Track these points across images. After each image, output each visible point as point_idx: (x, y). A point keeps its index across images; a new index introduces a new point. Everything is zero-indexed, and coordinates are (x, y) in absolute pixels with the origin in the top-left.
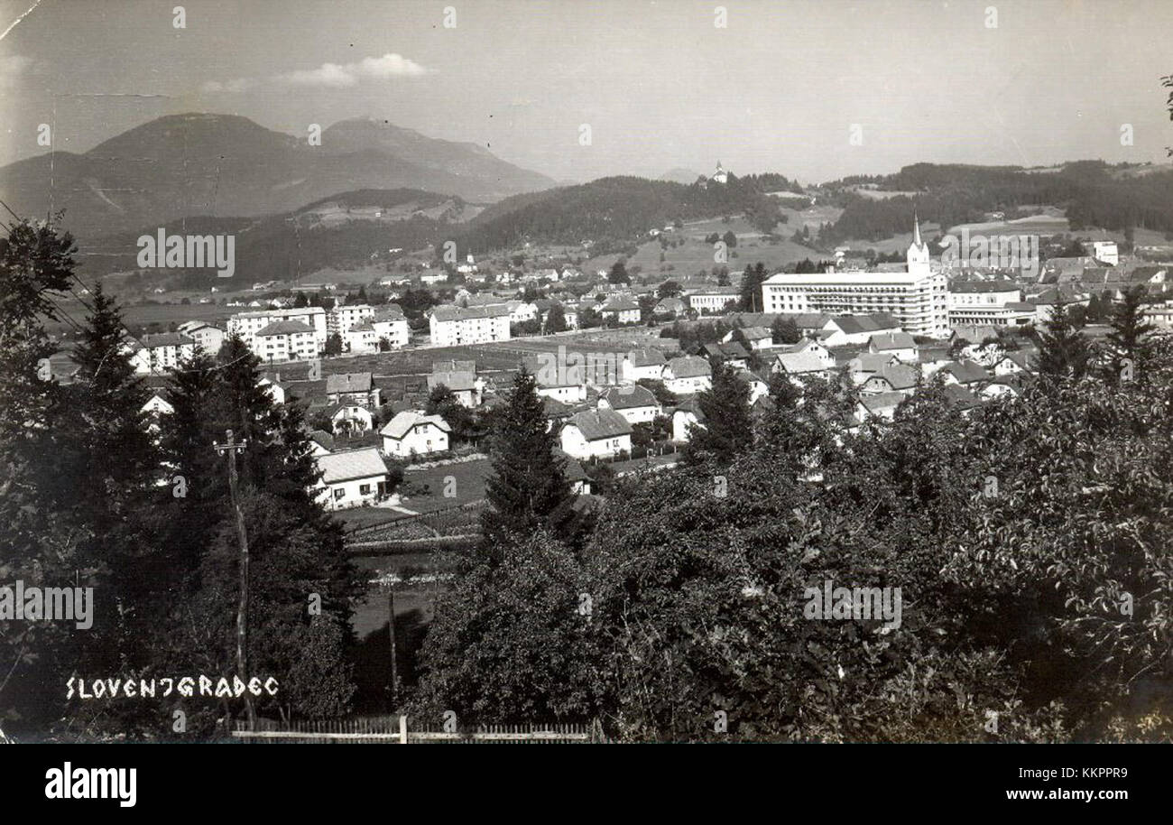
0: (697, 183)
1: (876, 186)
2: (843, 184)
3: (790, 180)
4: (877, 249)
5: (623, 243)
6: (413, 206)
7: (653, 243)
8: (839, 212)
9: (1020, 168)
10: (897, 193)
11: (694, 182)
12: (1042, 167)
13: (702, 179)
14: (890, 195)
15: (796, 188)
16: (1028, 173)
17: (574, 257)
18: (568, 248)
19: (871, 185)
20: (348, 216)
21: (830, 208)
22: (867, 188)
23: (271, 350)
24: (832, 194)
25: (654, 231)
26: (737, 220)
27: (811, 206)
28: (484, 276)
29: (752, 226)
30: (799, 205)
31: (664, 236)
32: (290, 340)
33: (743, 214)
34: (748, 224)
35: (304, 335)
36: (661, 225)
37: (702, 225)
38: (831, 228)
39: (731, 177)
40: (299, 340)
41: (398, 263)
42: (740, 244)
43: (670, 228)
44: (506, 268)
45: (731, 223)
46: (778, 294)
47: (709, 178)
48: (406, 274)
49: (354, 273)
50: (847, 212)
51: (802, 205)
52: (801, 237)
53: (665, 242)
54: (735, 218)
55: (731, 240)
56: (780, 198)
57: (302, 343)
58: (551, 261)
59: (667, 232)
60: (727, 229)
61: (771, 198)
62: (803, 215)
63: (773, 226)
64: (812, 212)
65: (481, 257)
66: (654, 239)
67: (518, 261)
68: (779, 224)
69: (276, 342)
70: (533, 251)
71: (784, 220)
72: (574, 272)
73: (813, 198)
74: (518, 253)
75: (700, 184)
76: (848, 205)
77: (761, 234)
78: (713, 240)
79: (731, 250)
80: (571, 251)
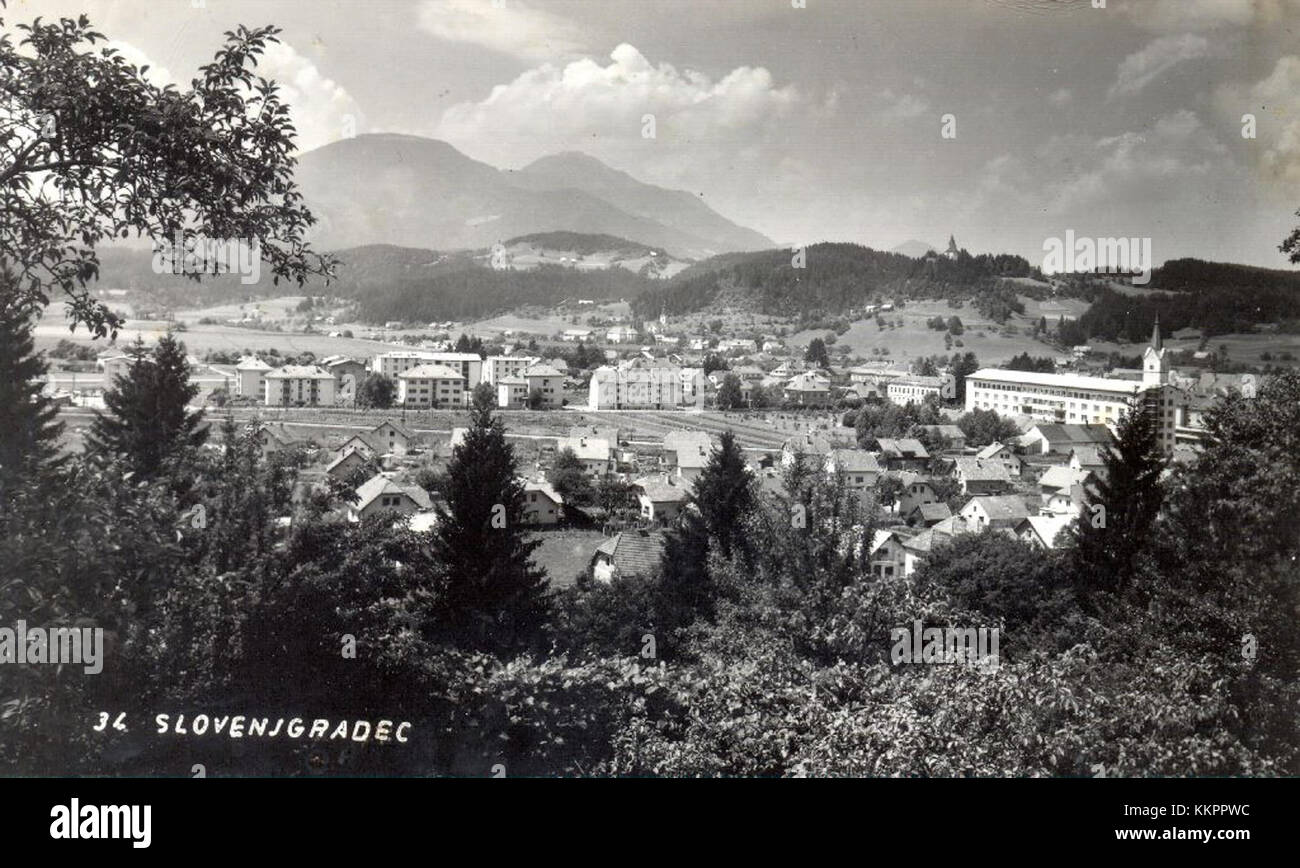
0: (924, 259)
2: (1093, 275)
3: (1033, 263)
5: (831, 318)
6: (613, 255)
7: (869, 321)
8: (1085, 307)
10: (1156, 291)
11: (921, 256)
13: (931, 254)
14: (1147, 293)
15: (1038, 274)
17: (779, 328)
18: (773, 319)
19: (1126, 280)
20: (540, 259)
21: (1076, 301)
22: (1121, 282)
23: (413, 395)
24: (1079, 285)
25: (870, 308)
26: (966, 304)
27: (1052, 296)
28: (676, 340)
29: (982, 313)
30: (1039, 295)
31: (880, 315)
32: (435, 385)
33: (974, 299)
34: (978, 310)
35: (451, 382)
36: (879, 302)
37: (925, 306)
38: (1072, 324)
39: (964, 255)
40: (445, 387)
41: (586, 316)
42: (966, 332)
43: (889, 306)
44: (701, 333)
45: (959, 307)
46: (982, 391)
47: (938, 253)
48: (593, 329)
49: (537, 322)
50: (1094, 307)
51: (1042, 294)
52: (1037, 331)
53: (881, 323)
54: (964, 303)
55: (956, 327)
56: (1019, 283)
57: (447, 391)
58: (752, 330)
59: (885, 310)
60: (953, 313)
61: (1007, 283)
62: (1043, 305)
63: (1007, 316)
64: (1054, 303)
65: (676, 318)
66: (869, 316)
67: (716, 327)
68: (1014, 314)
69: (419, 387)
70: (734, 318)
71: (1020, 309)
72: (776, 345)
73: (1054, 288)
74: (716, 318)
75: (928, 260)
76: (1097, 299)
77: (992, 323)
78: (936, 325)
79: (955, 338)
80: (776, 322)
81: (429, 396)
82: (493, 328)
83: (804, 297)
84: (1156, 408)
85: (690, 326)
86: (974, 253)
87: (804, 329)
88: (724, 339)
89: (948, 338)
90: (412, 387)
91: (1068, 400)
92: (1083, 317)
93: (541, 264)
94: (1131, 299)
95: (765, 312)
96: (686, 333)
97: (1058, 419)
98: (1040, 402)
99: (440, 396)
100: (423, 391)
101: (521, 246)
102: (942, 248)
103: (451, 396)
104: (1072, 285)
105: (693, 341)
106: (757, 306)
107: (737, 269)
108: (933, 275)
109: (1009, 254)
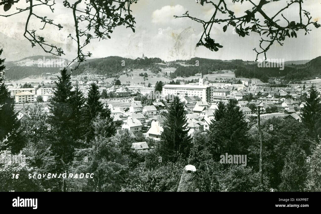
0: (137, 59)
1: (184, 63)
2: (176, 62)
3: (162, 60)
4: (185, 80)
8: (175, 69)
9: (221, 60)
10: (190, 65)
11: (136, 59)
12: (227, 61)
13: (139, 58)
14: (188, 65)
15: (164, 62)
16: (224, 62)
17: (102, 78)
18: (100, 75)
19: (183, 63)
20: (33, 63)
21: (173, 68)
22: (182, 63)
23: (20, 100)
24: (173, 64)
25: (124, 72)
26: (148, 70)
27: (167, 67)
28: (75, 82)
29: (152, 72)
30: (164, 67)
31: (127, 73)
32: (26, 97)
33: (150, 68)
34: (151, 71)
35: (31, 96)
36: (126, 70)
37: (138, 71)
38: (173, 73)
39: (146, 58)
40: (29, 97)
41: (49, 77)
42: (149, 76)
43: (129, 71)
44: (81, 80)
45: (146, 70)
46: (167, 90)
47: (140, 58)
48: (52, 80)
49: (35, 79)
50: (177, 69)
51: (165, 67)
52: (165, 76)
53: (128, 75)
54: (147, 69)
55: (146, 75)
56: (159, 64)
57: (30, 98)
58: (95, 78)
59: (128, 72)
60: (145, 72)
61: (157, 64)
62: (165, 69)
63: (158, 72)
64: (168, 69)
65: (74, 76)
66: (124, 74)
67: (86, 78)
68: (159, 72)
69: (22, 98)
70: (90, 76)
71: (161, 70)
72: (102, 82)
73: (168, 65)
74: (85, 76)
75: (138, 59)
76: (177, 67)
77: (154, 74)
78: (141, 75)
79: (146, 78)
80: (101, 76)
81: (25, 100)
82: (23, 82)
83: (107, 70)
84: (209, 92)
85: (78, 78)
86: (149, 58)
87: (108, 77)
88: (88, 81)
89: (144, 78)
90: (20, 98)
91: (188, 91)
92: (175, 72)
93: (34, 64)
94: (185, 67)
95: (97, 74)
96: (78, 80)
97: (186, 95)
98: (181, 92)
99: (28, 100)
100: (23, 99)
101: (28, 60)
102: (141, 57)
103: (31, 100)
104: (172, 64)
105: (80, 82)
106: (95, 73)
107: (89, 63)
108: (139, 63)
109: (157, 57)
